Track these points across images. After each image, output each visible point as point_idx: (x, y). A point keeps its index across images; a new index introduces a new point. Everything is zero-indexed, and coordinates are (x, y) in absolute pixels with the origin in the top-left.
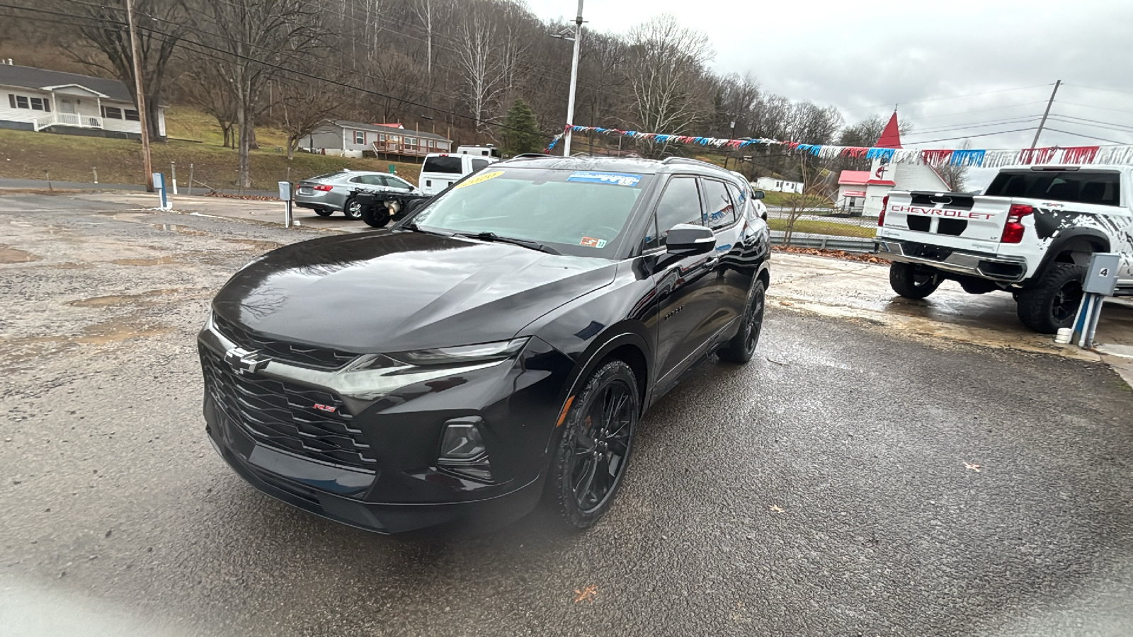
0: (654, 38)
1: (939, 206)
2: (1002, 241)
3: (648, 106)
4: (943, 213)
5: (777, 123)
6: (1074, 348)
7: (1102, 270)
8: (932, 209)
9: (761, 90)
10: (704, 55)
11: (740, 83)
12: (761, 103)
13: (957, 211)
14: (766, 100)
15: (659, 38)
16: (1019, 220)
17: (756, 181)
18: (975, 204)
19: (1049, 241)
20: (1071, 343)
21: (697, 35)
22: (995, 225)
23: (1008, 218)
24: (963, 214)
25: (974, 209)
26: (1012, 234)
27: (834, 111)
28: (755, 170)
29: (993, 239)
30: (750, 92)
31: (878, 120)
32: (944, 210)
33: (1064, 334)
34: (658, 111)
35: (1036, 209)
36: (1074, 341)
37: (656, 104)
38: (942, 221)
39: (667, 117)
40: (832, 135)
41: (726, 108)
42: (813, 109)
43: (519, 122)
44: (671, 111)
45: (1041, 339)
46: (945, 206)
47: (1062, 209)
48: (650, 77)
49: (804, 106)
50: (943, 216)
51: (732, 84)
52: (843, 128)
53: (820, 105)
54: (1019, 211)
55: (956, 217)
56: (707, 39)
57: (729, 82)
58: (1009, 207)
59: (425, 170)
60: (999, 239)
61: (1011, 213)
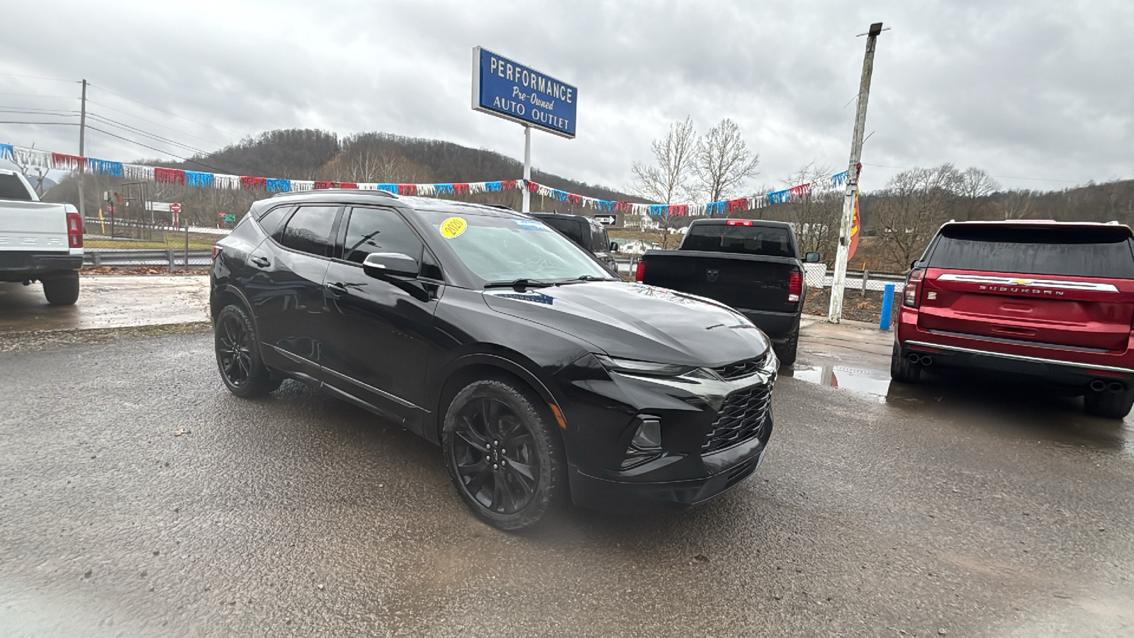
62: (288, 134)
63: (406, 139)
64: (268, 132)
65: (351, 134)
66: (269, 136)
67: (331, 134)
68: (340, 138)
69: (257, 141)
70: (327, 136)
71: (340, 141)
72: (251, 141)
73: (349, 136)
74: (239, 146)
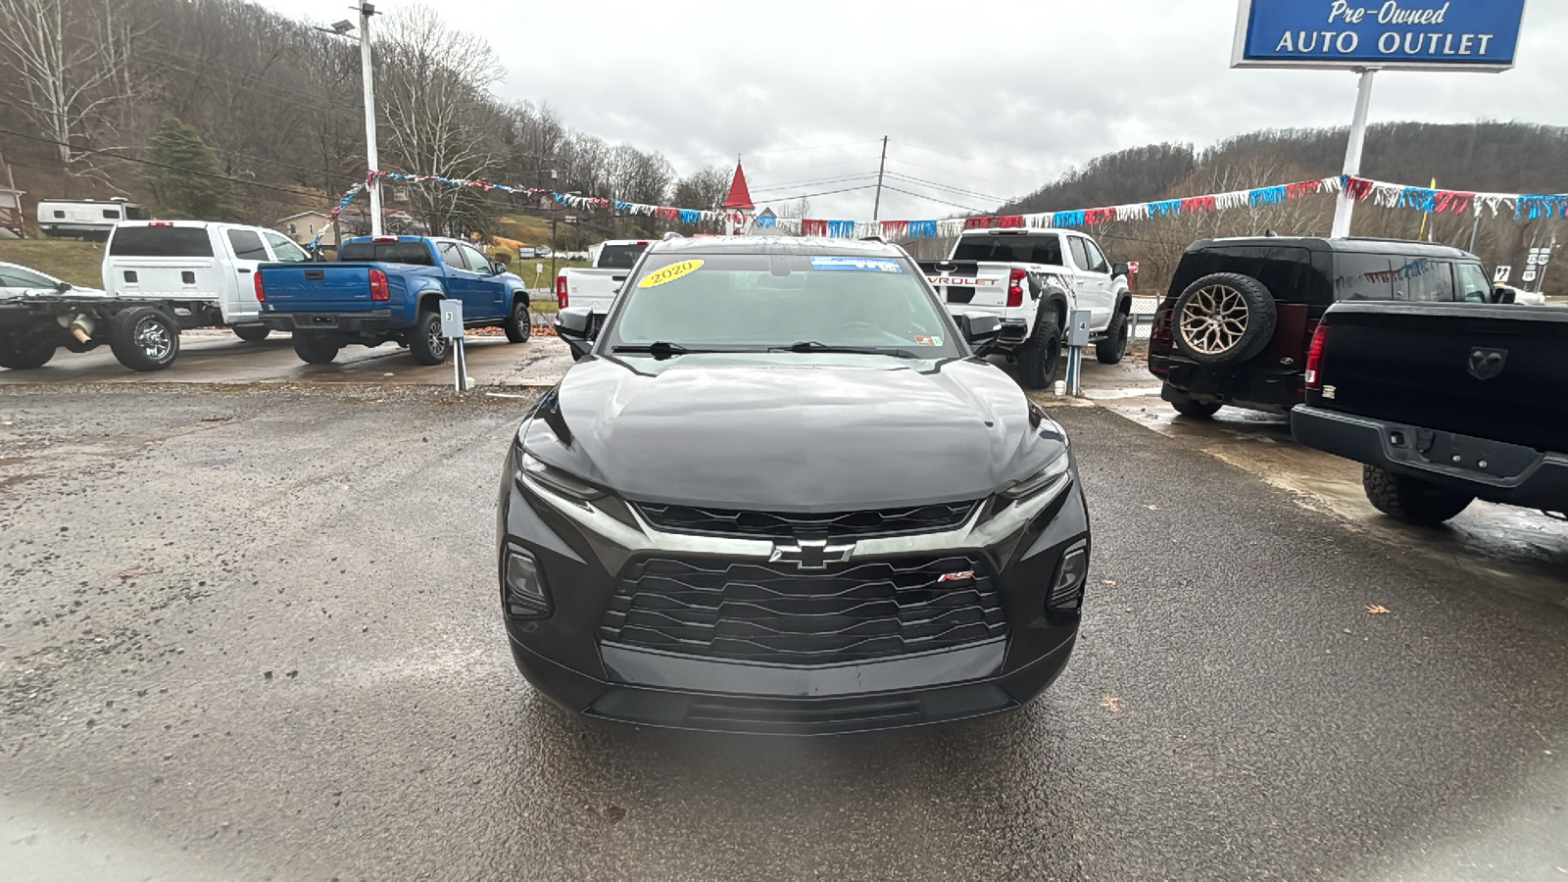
0: (407, 40)
1: (945, 274)
2: (1009, 305)
3: (415, 142)
4: (950, 281)
5: (593, 172)
6: (1069, 398)
7: (1081, 324)
8: (938, 277)
9: (565, 127)
10: (489, 72)
11: (536, 115)
12: (567, 143)
13: (964, 279)
14: (573, 139)
15: (414, 41)
16: (1018, 283)
17: (587, 250)
18: (979, 270)
19: (1038, 300)
20: (1067, 394)
21: (476, 41)
22: (999, 290)
23: (1010, 283)
24: (969, 281)
25: (980, 276)
26: (1015, 298)
27: (661, 159)
28: (581, 235)
29: (1000, 304)
30: (551, 129)
31: (713, 172)
32: (951, 278)
33: (1060, 386)
34: (431, 151)
35: (1027, 272)
36: (1069, 392)
37: (428, 140)
38: (949, 289)
39: (447, 159)
40: (666, 188)
41: (520, 148)
42: (636, 155)
43: (178, 160)
44: (452, 152)
45: (1043, 395)
46: (950, 274)
47: (1041, 271)
48: (409, 98)
49: (624, 150)
50: (951, 284)
51: (522, 115)
52: (675, 181)
53: (646, 150)
54: (1017, 275)
55: (964, 285)
56: (488, 50)
57: (518, 113)
58: (1009, 272)
59: (111, 253)
60: (1005, 303)
61: (1012, 278)
62: (1123, 156)
63: (1315, 132)
64: (1097, 159)
65: (1218, 141)
66: (1098, 164)
67: (1184, 147)
68: (1198, 152)
69: (1082, 173)
70: (1178, 151)
71: (1199, 155)
72: (1074, 174)
73: (1214, 143)
74: (1058, 183)
